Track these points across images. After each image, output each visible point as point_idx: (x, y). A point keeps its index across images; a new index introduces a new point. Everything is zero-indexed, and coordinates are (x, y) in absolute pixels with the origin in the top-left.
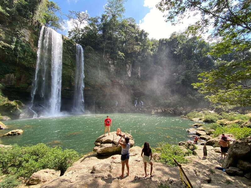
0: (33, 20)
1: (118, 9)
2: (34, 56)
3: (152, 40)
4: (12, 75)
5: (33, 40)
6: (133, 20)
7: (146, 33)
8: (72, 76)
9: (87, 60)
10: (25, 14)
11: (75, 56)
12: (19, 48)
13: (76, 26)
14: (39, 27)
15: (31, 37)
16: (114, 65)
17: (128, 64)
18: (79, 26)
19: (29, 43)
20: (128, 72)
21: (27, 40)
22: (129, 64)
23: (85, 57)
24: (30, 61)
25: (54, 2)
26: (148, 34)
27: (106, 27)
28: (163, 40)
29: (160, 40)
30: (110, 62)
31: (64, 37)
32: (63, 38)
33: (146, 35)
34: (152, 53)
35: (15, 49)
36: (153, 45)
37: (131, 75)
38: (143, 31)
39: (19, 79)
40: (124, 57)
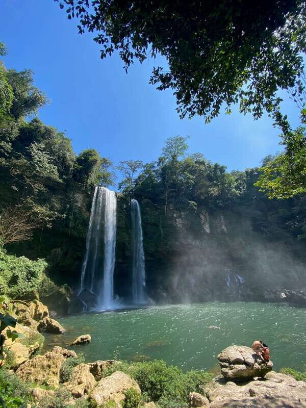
0: (87, 183)
1: (180, 148)
2: (85, 223)
3: (233, 174)
4: (59, 250)
5: (85, 204)
6: (200, 155)
7: (222, 167)
8: (126, 242)
9: (145, 217)
10: (80, 178)
11: (130, 215)
12: (71, 217)
13: (128, 176)
14: (93, 188)
15: (84, 201)
16: (182, 219)
17: (202, 214)
18: (131, 176)
19: (81, 208)
20: (204, 226)
21: (79, 206)
22: (204, 213)
23: (142, 213)
24: (81, 230)
25: (106, 158)
26: (226, 168)
27: (166, 172)
28: (252, 171)
29: (247, 172)
30: (175, 215)
31: (118, 195)
32: (116, 195)
33: (222, 170)
34: (238, 192)
35: (67, 218)
36: (237, 181)
37: (210, 229)
38: (216, 166)
39: (66, 254)
40: (196, 206)
